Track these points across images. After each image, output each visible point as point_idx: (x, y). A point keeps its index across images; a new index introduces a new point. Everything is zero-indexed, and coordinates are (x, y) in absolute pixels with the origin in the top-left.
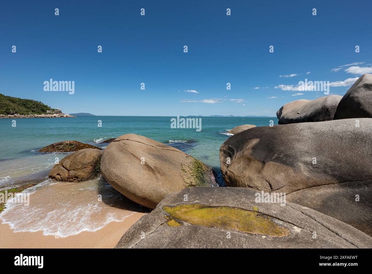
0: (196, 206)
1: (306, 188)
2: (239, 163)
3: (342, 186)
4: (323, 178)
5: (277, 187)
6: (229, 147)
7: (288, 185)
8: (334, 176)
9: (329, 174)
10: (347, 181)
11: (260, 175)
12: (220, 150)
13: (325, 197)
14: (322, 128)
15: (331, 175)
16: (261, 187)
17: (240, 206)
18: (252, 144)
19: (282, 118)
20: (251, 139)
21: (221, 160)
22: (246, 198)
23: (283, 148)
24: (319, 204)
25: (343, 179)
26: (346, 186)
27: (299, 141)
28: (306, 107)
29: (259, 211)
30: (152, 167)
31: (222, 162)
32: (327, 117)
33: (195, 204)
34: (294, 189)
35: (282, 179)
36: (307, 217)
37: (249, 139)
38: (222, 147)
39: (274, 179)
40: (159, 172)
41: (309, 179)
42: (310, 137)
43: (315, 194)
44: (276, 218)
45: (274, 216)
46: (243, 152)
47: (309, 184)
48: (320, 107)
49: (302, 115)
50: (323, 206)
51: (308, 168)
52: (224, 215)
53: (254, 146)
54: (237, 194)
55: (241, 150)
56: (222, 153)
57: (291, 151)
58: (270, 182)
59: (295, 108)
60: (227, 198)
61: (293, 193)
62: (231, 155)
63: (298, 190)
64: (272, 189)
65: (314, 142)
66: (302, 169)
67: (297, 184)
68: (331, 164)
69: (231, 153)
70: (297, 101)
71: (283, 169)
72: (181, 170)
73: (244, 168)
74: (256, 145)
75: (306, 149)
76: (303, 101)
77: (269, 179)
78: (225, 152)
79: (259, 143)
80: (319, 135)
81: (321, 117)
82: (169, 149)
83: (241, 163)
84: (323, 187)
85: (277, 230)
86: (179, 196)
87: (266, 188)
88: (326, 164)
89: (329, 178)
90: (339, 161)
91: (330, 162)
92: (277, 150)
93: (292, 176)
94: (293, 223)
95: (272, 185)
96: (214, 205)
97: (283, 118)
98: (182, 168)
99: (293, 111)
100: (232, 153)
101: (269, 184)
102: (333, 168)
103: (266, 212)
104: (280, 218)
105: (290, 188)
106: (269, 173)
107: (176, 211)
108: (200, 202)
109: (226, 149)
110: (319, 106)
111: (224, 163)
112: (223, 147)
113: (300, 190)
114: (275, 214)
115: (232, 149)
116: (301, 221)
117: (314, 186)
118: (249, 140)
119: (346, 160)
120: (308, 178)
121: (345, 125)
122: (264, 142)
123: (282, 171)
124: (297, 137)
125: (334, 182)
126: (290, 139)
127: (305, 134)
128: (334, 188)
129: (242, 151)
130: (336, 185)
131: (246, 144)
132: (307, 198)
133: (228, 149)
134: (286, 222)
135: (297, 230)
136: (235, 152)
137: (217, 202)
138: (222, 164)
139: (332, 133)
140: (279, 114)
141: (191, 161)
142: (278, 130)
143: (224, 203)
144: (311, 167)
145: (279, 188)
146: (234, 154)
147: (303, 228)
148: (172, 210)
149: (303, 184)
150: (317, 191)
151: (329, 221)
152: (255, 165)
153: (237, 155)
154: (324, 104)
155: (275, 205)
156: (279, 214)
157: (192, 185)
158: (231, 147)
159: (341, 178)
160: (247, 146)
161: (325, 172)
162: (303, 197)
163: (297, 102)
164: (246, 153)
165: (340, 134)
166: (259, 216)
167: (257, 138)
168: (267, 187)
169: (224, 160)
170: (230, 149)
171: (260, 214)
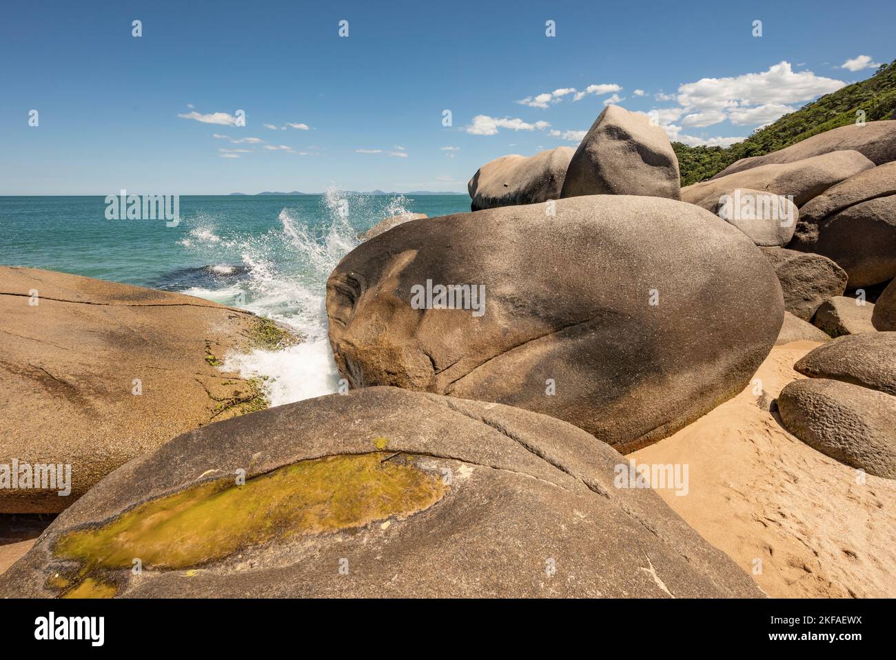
0: (202, 492)
1: (501, 354)
2: (369, 317)
3: (559, 338)
4: (531, 325)
5: (446, 363)
6: (349, 277)
7: (469, 353)
8: (548, 319)
9: (540, 317)
10: (568, 326)
11: (413, 342)
12: (328, 287)
13: (530, 367)
14: (535, 219)
15: (543, 319)
16: (413, 369)
17: (342, 449)
18: (399, 265)
19: (477, 195)
20: (398, 252)
21: (331, 313)
22: (363, 418)
23: (463, 270)
24: (521, 382)
25: (561, 322)
26: (564, 335)
27: (493, 249)
28: (518, 171)
29: (390, 448)
30: (68, 378)
31: (332, 318)
32: (552, 194)
33: (199, 486)
34: (480, 359)
35: (458, 344)
36: (490, 428)
37: (395, 253)
38: (332, 278)
39: (441, 345)
40: (101, 393)
41: (507, 332)
42: (515, 241)
43: (515, 363)
44: (425, 454)
45: (422, 449)
46: (380, 288)
47: (507, 345)
48: (542, 173)
49: (512, 190)
50: (526, 385)
51: (507, 309)
52: (288, 493)
53: (403, 271)
54: (342, 412)
55: (376, 283)
56: (333, 293)
57: (478, 275)
58: (432, 356)
59: (500, 174)
60: (310, 434)
61: (477, 369)
62: (353, 296)
63: (486, 361)
64: (435, 369)
65: (520, 249)
66: (495, 313)
67: (484, 348)
68: (544, 296)
69: (354, 293)
70: (505, 159)
71: (460, 319)
72: (202, 362)
73: (380, 329)
74: (409, 265)
75: (505, 266)
76: (515, 158)
77: (431, 347)
78: (339, 290)
79: (414, 260)
80: (530, 233)
81: (541, 194)
82: (162, 301)
83: (374, 317)
84: (528, 345)
85: (421, 490)
86: (141, 473)
87: (425, 371)
88: (536, 297)
89: (540, 325)
90: (557, 287)
91: (544, 291)
92: (450, 276)
93: (476, 334)
94: (460, 457)
95: (437, 360)
96: (267, 467)
97: (479, 195)
98: (210, 354)
99: (497, 181)
100: (357, 293)
101: (432, 360)
102: (547, 304)
103: (405, 446)
104: (434, 452)
105: (471, 359)
106: (432, 333)
107: (117, 535)
108: (218, 473)
109: (342, 283)
110: (540, 171)
111: (336, 321)
112: (335, 278)
113: (490, 359)
114: (425, 445)
115: (356, 280)
116: (478, 446)
117: (514, 347)
118: (393, 256)
119: (567, 284)
120: (505, 332)
121: (572, 211)
122: (427, 259)
123: (458, 325)
124: (492, 242)
125: (548, 331)
126: (478, 246)
127: (506, 232)
128: (546, 343)
129: (378, 286)
130: (550, 336)
131: (388, 266)
132: (501, 374)
133: (348, 283)
134: (446, 458)
135: (466, 471)
136: (363, 287)
137: (275, 457)
138: (332, 324)
139: (550, 229)
140: (473, 187)
141: (246, 327)
142: (457, 226)
143: (299, 452)
144: (511, 307)
145: (449, 365)
146: (359, 294)
147: (478, 464)
148: (98, 539)
149: (495, 346)
150: (519, 356)
151: (528, 426)
152: (405, 316)
153: (367, 296)
154: (547, 165)
155: (429, 418)
156: (434, 440)
157: (239, 400)
158: (354, 277)
159: (558, 321)
160: (389, 271)
161: (534, 313)
162: (495, 373)
163: (506, 161)
164: (384, 290)
165: (564, 229)
166: (385, 462)
167: (413, 249)
168: (426, 368)
169: (337, 313)
170: (351, 281)
171: (389, 456)
